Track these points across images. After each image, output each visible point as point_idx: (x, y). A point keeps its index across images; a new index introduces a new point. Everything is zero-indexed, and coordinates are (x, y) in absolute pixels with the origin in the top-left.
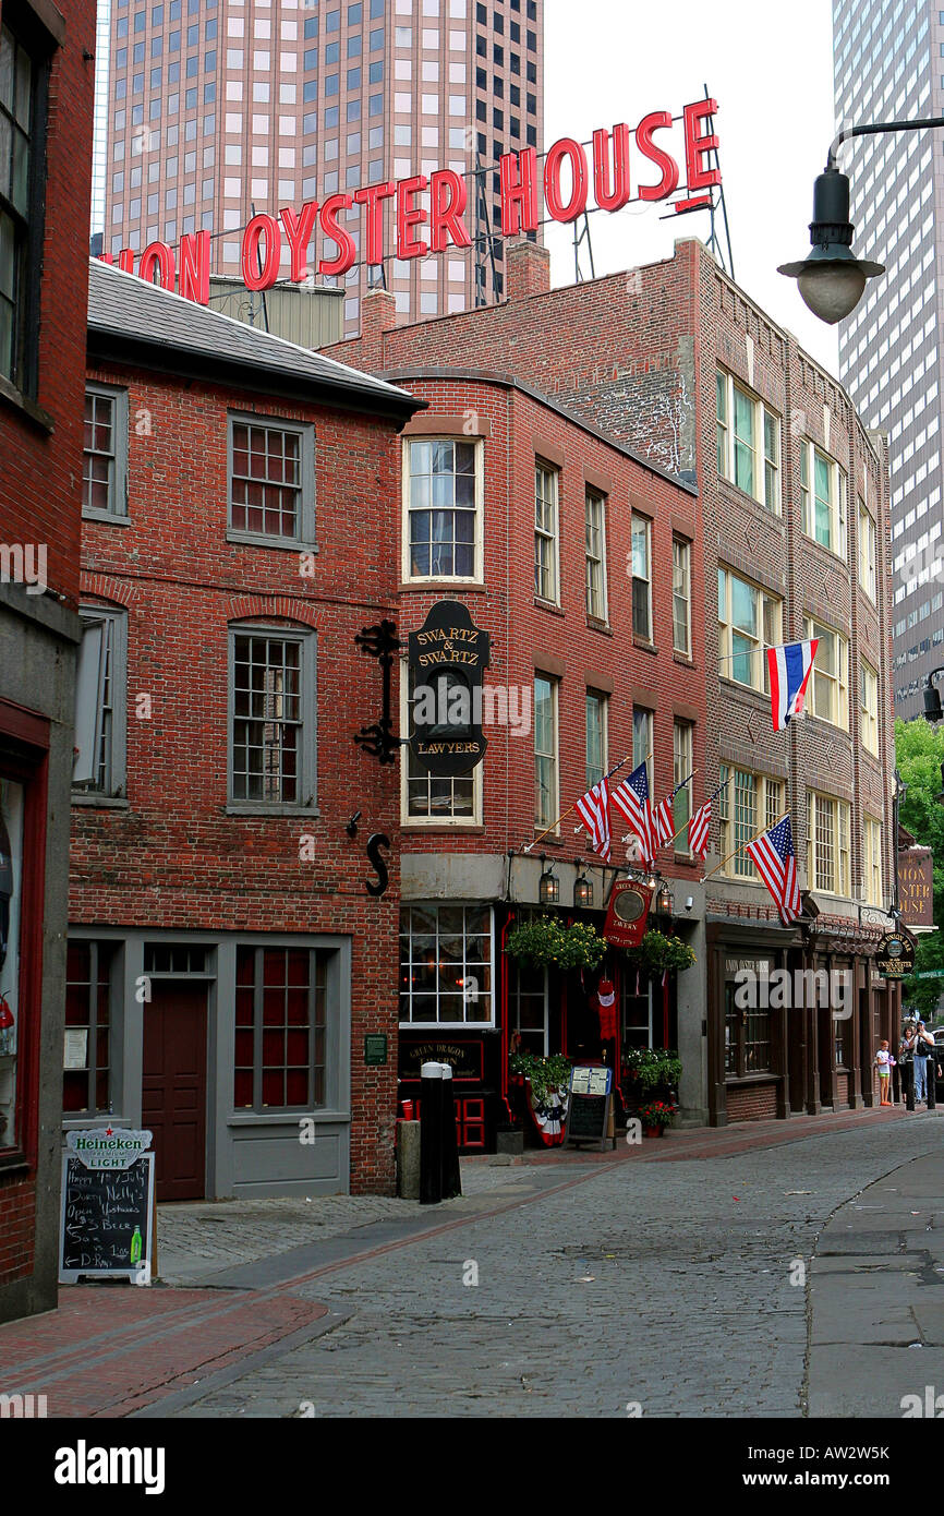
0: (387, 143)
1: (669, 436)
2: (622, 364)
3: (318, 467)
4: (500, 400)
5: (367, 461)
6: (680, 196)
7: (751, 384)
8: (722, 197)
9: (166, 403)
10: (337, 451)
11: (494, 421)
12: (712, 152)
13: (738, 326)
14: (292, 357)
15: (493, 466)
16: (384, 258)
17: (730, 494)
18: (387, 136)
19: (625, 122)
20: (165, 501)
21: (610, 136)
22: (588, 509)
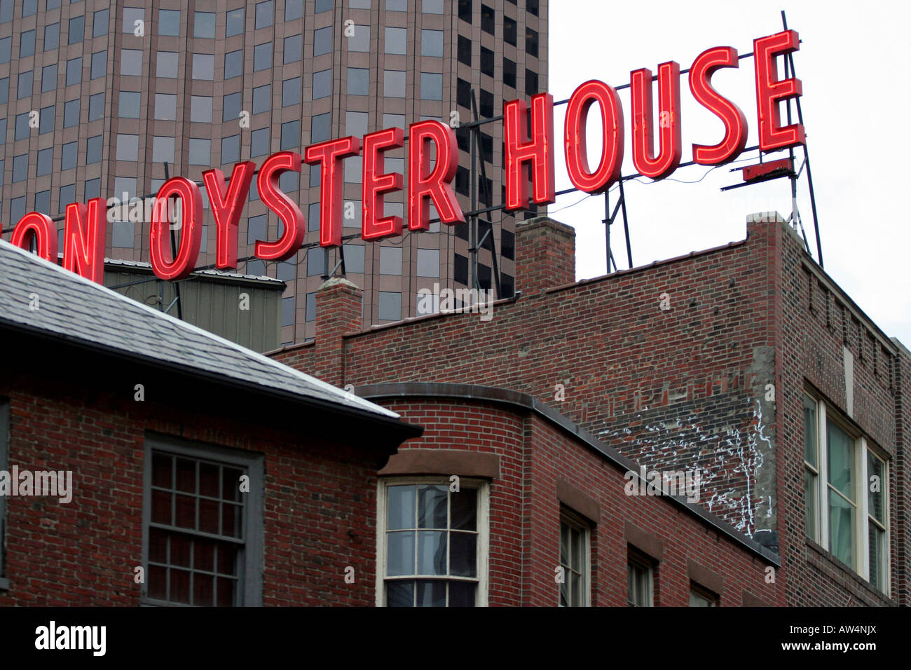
0: (337, 91)
1: (739, 483)
2: (674, 384)
3: (269, 514)
4: (513, 429)
5: (336, 508)
6: (749, 159)
7: (850, 413)
8: (807, 161)
9: (61, 422)
10: (294, 492)
11: (503, 458)
12: (793, 101)
13: (832, 334)
14: (236, 362)
15: (502, 520)
16: (343, 239)
17: (822, 564)
18: (337, 82)
19: (676, 61)
20: (57, 557)
21: (654, 78)
22: (631, 582)
